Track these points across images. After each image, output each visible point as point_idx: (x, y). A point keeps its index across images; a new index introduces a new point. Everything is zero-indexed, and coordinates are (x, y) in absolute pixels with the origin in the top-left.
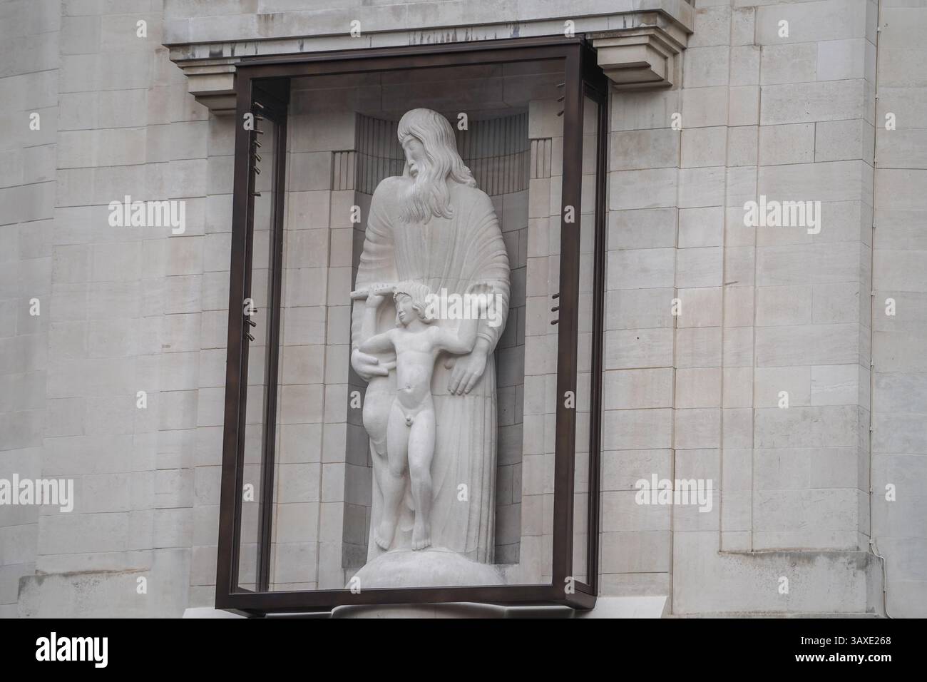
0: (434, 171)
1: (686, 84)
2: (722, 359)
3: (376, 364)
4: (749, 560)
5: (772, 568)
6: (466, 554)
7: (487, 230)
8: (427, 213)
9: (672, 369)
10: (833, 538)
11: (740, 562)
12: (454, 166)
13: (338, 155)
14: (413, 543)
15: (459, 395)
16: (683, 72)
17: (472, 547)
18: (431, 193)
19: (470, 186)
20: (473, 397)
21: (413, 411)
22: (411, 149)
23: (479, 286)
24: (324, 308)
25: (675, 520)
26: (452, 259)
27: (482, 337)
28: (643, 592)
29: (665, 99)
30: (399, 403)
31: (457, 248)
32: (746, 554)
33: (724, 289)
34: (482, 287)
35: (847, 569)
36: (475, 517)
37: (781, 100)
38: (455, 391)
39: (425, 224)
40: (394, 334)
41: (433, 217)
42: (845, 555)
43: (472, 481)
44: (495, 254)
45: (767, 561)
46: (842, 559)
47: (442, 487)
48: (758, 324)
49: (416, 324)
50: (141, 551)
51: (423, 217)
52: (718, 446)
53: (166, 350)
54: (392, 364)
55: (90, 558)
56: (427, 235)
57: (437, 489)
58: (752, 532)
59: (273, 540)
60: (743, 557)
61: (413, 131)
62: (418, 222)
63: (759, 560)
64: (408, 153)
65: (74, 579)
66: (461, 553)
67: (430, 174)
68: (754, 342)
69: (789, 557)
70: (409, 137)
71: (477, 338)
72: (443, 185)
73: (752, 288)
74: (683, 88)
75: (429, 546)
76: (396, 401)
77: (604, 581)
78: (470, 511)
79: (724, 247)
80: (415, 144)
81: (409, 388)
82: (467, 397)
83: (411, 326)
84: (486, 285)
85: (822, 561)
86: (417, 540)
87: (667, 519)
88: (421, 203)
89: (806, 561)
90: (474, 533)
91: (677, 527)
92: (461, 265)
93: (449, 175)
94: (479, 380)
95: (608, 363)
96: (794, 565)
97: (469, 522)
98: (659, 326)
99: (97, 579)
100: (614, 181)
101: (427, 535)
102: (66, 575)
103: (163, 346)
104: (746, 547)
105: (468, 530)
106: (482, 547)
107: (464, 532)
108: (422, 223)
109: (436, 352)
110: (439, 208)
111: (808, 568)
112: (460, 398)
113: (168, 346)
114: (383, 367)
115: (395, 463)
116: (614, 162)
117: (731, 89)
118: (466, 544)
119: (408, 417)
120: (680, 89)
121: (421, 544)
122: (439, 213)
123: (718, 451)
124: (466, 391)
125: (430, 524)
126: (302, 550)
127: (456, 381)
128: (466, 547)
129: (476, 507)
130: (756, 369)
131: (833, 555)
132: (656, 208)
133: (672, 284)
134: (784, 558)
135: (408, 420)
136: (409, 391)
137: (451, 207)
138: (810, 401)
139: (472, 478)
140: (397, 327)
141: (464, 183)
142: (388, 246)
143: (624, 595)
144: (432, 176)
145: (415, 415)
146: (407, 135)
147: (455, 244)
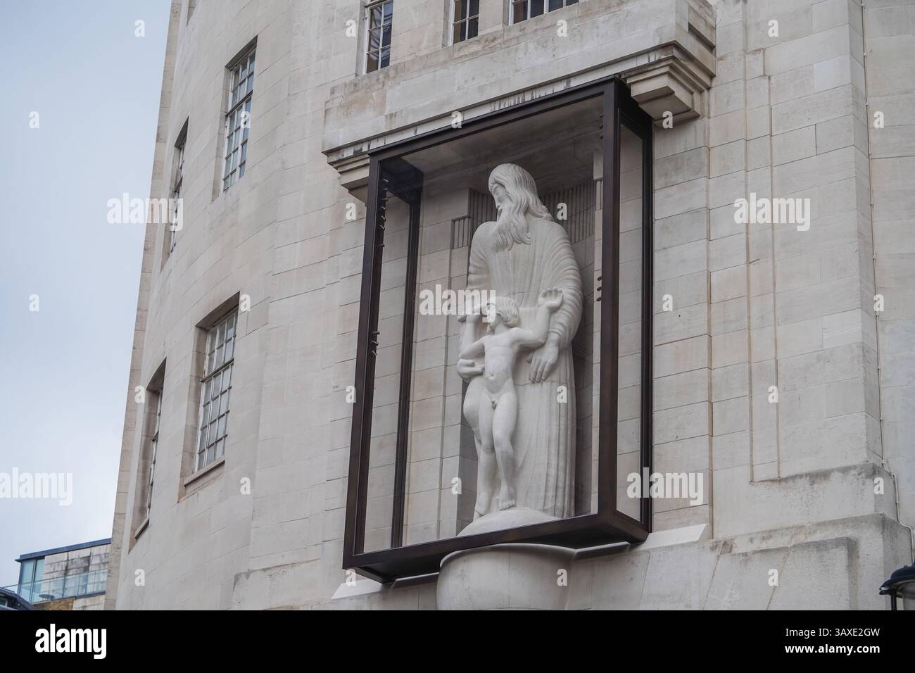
0: (513, 206)
1: (712, 114)
2: (749, 323)
3: (472, 365)
4: (776, 485)
5: (795, 489)
6: (545, 511)
7: (559, 250)
8: (510, 241)
9: (707, 336)
10: (846, 458)
11: (768, 488)
12: (531, 203)
13: (457, 223)
14: (500, 504)
15: (538, 382)
16: (709, 106)
17: (550, 504)
18: (512, 224)
19: (546, 219)
20: (549, 383)
21: (497, 395)
22: (497, 194)
23: (550, 292)
24: (445, 338)
25: (714, 460)
26: (531, 277)
27: (555, 332)
28: (687, 524)
29: (695, 127)
30: (487, 391)
31: (535, 268)
32: (773, 481)
33: (748, 266)
34: (554, 293)
35: (858, 479)
36: (552, 480)
37: (787, 113)
38: (534, 379)
39: (509, 250)
40: (486, 340)
41: (515, 244)
42: (855, 467)
43: (549, 451)
44: (566, 269)
45: (790, 483)
46: (853, 472)
47: (525, 457)
48: (778, 290)
49: (500, 327)
50: (316, 545)
51: (507, 245)
52: (747, 393)
53: (336, 389)
54: (482, 366)
55: (283, 556)
56: (510, 258)
57: (520, 459)
58: (779, 463)
59: (405, 523)
60: (770, 483)
61: (498, 179)
62: (503, 250)
63: (783, 484)
64: (496, 197)
65: (269, 572)
66: (540, 510)
67: (510, 209)
68: (775, 306)
69: (808, 478)
70: (496, 185)
71: (548, 333)
72: (521, 217)
73: (771, 262)
74: (709, 118)
75: (513, 506)
76: (485, 389)
77: (657, 519)
78: (547, 475)
79: (747, 234)
80: (500, 190)
81: (492, 376)
82: (544, 384)
83: (497, 329)
84: (556, 291)
85: (836, 476)
86: (503, 501)
87: (707, 460)
88: (504, 233)
89: (822, 478)
90: (551, 493)
91: (716, 466)
92: (540, 280)
93: (527, 211)
94: (553, 368)
95: (656, 340)
96: (813, 483)
97: (546, 484)
98: (696, 303)
99: (286, 570)
100: (658, 197)
101: (512, 496)
102: (264, 570)
103: (334, 387)
104: (774, 475)
105: (546, 491)
106: (559, 505)
107: (542, 494)
108: (506, 250)
109: (516, 348)
110: (519, 235)
111: (825, 484)
112: (539, 384)
113: (337, 387)
114: (477, 368)
115: (485, 441)
116: (658, 183)
117: (748, 112)
118: (544, 503)
119: (493, 400)
120: (706, 118)
121: (506, 504)
122: (519, 241)
123: (747, 399)
124: (543, 378)
125: (515, 488)
126: (426, 528)
127: (534, 369)
128: (544, 505)
129: (553, 472)
130: (777, 327)
131: (845, 470)
132: (691, 211)
133: (706, 268)
134: (804, 479)
135: (493, 403)
136: (492, 378)
137: (529, 235)
138: (822, 346)
139: (549, 447)
140: (488, 334)
141: (541, 217)
142: (485, 276)
143: (672, 528)
144: (512, 210)
145: (499, 398)
146: (494, 184)
147: (534, 264)
